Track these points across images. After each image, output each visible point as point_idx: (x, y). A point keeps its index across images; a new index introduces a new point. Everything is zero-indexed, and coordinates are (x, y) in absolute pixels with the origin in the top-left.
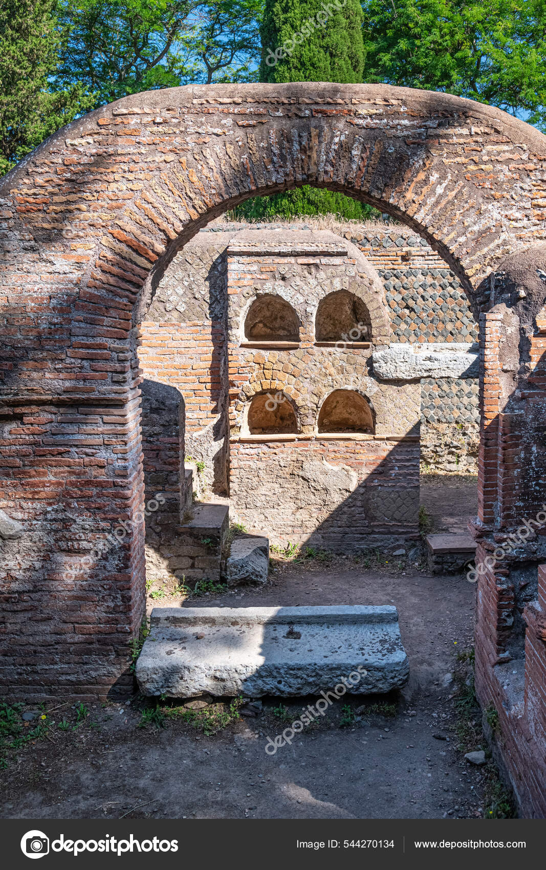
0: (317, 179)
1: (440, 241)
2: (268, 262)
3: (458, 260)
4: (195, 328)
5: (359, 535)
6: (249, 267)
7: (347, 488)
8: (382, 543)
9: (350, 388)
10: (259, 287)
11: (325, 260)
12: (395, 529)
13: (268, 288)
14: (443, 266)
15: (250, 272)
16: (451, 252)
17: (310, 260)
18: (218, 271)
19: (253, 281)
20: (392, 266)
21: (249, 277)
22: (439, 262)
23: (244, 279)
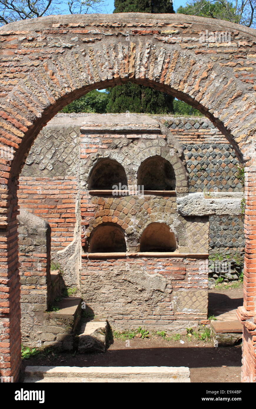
0: (135, 76)
1: (218, 119)
2: (106, 137)
3: (230, 131)
4: (59, 181)
5: (167, 321)
6: (94, 141)
7: (159, 289)
8: (183, 326)
9: (161, 221)
10: (100, 153)
11: (145, 136)
12: (192, 317)
13: (106, 154)
14: (226, 142)
15: (95, 144)
16: (225, 126)
17: (135, 136)
18: (74, 143)
19: (97, 150)
20: (192, 142)
21: (95, 147)
22: (222, 139)
23: (91, 148)
